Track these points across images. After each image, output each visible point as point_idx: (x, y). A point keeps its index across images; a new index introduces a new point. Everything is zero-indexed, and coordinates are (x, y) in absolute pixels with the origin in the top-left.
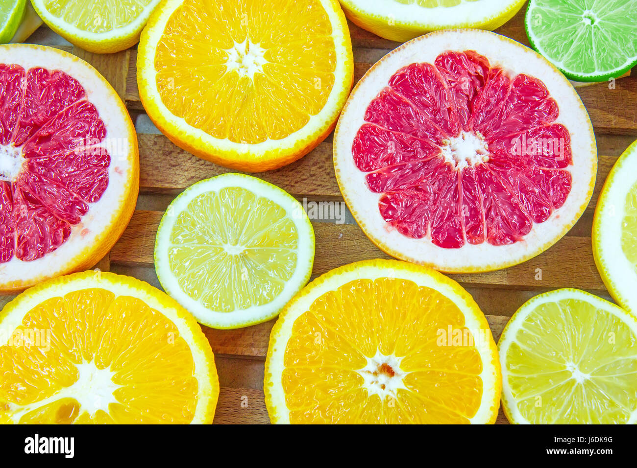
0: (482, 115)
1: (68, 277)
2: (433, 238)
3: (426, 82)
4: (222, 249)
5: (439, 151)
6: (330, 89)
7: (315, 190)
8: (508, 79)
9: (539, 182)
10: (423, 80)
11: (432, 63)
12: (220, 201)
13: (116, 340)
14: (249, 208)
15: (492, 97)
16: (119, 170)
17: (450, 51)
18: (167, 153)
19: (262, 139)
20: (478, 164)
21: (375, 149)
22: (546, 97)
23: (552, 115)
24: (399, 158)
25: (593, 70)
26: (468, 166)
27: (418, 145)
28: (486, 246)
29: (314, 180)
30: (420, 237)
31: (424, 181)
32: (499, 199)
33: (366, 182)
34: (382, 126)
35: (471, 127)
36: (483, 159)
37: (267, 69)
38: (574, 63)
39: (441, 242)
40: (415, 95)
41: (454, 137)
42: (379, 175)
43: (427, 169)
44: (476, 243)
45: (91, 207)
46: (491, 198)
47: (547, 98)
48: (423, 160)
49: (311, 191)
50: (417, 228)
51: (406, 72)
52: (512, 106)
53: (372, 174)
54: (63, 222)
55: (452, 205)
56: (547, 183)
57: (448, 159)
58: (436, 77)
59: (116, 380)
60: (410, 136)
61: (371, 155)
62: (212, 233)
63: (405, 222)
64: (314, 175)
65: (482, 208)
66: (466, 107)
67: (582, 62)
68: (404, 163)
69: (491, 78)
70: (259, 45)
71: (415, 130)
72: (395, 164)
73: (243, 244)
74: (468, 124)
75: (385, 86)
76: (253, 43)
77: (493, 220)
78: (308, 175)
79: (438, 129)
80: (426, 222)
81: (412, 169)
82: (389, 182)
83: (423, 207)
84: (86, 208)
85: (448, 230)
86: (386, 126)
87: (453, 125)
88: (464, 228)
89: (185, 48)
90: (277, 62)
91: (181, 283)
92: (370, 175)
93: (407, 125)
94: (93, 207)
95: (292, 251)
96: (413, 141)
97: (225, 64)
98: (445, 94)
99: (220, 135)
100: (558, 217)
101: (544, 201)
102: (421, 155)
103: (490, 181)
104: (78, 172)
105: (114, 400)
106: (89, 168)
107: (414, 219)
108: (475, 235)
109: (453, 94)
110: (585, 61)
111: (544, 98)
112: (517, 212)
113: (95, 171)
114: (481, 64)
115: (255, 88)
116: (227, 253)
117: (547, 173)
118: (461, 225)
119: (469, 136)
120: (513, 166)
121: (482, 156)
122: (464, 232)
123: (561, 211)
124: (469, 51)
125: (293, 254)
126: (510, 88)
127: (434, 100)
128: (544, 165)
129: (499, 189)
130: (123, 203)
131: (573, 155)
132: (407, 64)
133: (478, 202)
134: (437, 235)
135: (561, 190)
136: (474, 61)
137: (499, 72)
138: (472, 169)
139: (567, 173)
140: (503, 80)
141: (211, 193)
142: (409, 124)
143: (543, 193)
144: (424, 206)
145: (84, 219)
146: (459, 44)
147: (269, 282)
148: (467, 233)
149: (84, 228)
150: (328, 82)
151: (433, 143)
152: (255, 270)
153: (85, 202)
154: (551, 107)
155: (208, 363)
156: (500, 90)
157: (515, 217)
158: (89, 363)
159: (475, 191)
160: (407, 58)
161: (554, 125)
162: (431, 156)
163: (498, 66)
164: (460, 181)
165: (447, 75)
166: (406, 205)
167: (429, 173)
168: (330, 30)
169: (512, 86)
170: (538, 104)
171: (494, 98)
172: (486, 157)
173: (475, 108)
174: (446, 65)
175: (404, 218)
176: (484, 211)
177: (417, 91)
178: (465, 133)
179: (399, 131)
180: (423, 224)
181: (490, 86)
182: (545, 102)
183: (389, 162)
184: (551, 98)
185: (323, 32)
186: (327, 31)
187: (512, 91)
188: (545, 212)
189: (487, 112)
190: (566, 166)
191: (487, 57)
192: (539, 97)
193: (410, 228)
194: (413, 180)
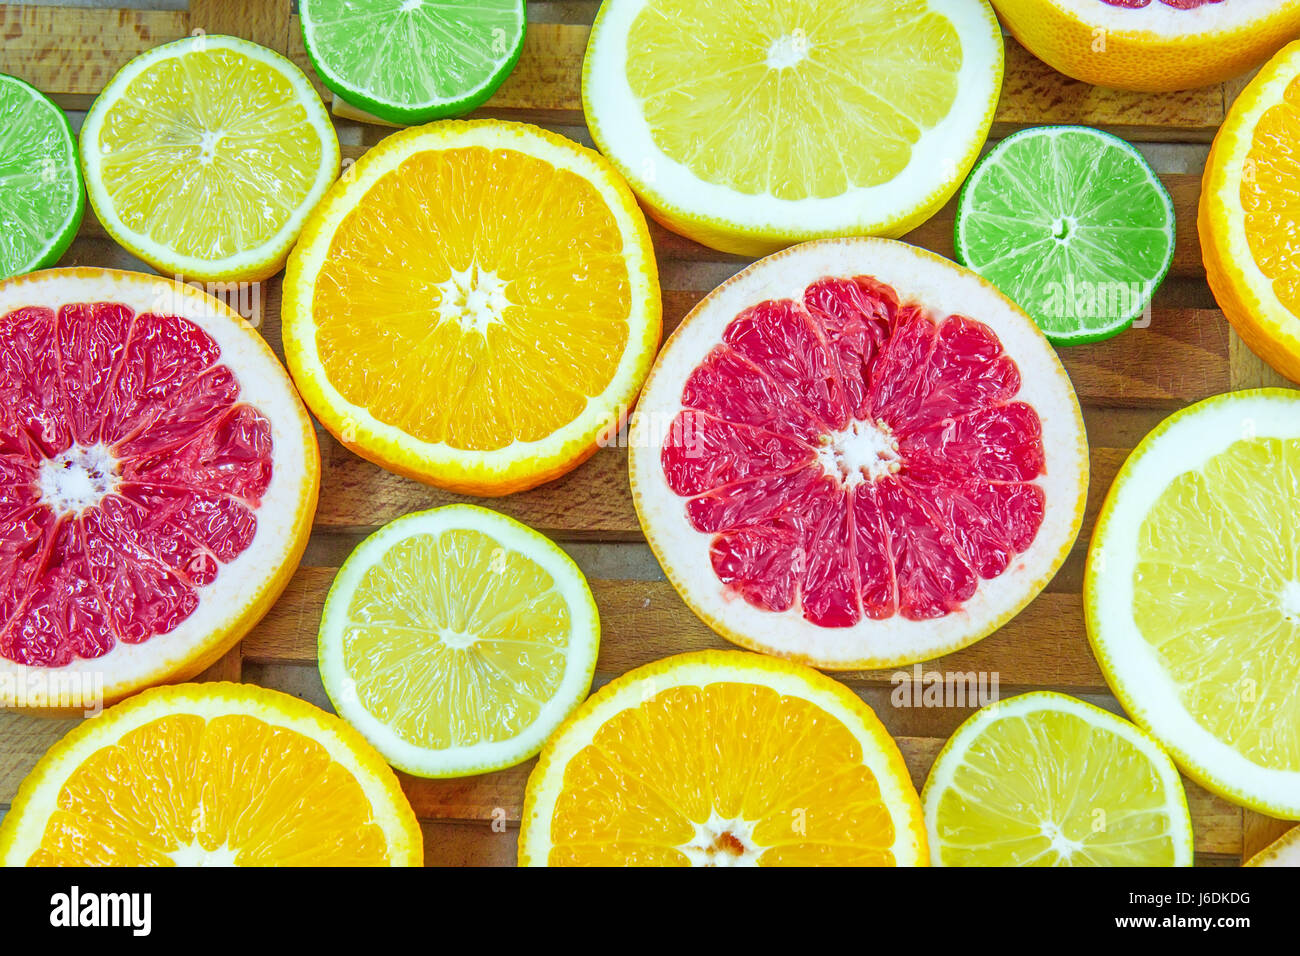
0: (888, 390)
2: (806, 610)
3: (788, 334)
4: (438, 638)
5: (813, 455)
6: (622, 349)
7: (600, 521)
8: (931, 323)
9: (988, 505)
10: (783, 330)
11: (799, 298)
13: (225, 794)
14: (490, 568)
15: (904, 356)
17: (828, 277)
19: (505, 442)
20: (882, 478)
22: (998, 355)
23: (1009, 387)
24: (743, 470)
26: (863, 482)
27: (775, 445)
28: (897, 621)
29: (597, 504)
30: (783, 608)
31: (789, 509)
32: (918, 538)
33: (688, 514)
34: (713, 413)
35: (869, 412)
36: (889, 468)
37: (509, 317)
39: (820, 617)
40: (769, 357)
41: (840, 430)
42: (710, 501)
43: (793, 488)
44: (881, 617)
46: (906, 536)
47: (1000, 357)
48: (785, 473)
49: (593, 524)
50: (778, 593)
51: (753, 317)
52: (938, 372)
53: (697, 500)
55: (838, 551)
56: (1002, 508)
57: (829, 470)
58: (806, 325)
60: (762, 430)
62: (423, 609)
63: (757, 584)
64: (598, 495)
65: (891, 555)
66: (859, 375)
68: (752, 478)
69: (902, 324)
70: (494, 274)
71: (770, 420)
72: (737, 481)
73: (474, 632)
74: (863, 406)
75: (717, 343)
76: (484, 270)
77: (908, 576)
78: (587, 494)
79: (811, 416)
80: (793, 582)
81: (766, 489)
82: (727, 513)
83: (786, 555)
85: (831, 596)
86: (719, 414)
87: (836, 408)
88: (858, 591)
89: (366, 282)
90: (529, 304)
91: (361, 692)
92: (695, 502)
93: (756, 410)
95: (558, 651)
96: (767, 438)
97: (436, 310)
98: (822, 355)
99: (431, 435)
100: (1021, 567)
101: (997, 539)
102: (782, 464)
103: (901, 508)
107: (772, 577)
108: (878, 605)
109: (835, 354)
111: (994, 356)
112: (950, 560)
114: (884, 298)
115: (489, 351)
116: (445, 645)
117: (1001, 489)
118: (853, 586)
119: (864, 427)
120: (942, 479)
121: (888, 462)
122: (859, 598)
123: (1027, 557)
124: (863, 276)
125: (560, 656)
126: (935, 341)
127: (803, 365)
128: (997, 476)
129: (918, 520)
131: (1046, 457)
132: (755, 302)
133: (882, 545)
134: (812, 604)
135: (1027, 519)
136: (872, 293)
137: (914, 313)
138: (871, 487)
139: (1036, 488)
140: (922, 326)
142: (759, 410)
143: (994, 526)
144: (789, 555)
146: (844, 264)
148: (865, 599)
150: (618, 337)
151: (802, 440)
154: (1007, 373)
156: (918, 345)
157: (948, 569)
158: (189, 845)
159: (877, 524)
160: (754, 292)
161: (1012, 404)
162: (799, 466)
163: (914, 301)
164: (850, 507)
165: (824, 321)
166: (758, 552)
167: (796, 496)
168: (619, 245)
169: (938, 338)
170: (984, 368)
171: (908, 359)
172: (895, 463)
173: (875, 378)
174: (822, 302)
175: (755, 577)
176: (893, 561)
177: (773, 351)
178: (858, 423)
179: (743, 423)
180: (788, 585)
181: (900, 337)
182: (997, 365)
183: (727, 478)
184: (1005, 357)
185: (607, 248)
186: (613, 245)
187: (939, 347)
188: (999, 558)
189: (896, 384)
190: (1033, 476)
191: (893, 286)
192: (986, 356)
193: (765, 593)
194: (768, 509)
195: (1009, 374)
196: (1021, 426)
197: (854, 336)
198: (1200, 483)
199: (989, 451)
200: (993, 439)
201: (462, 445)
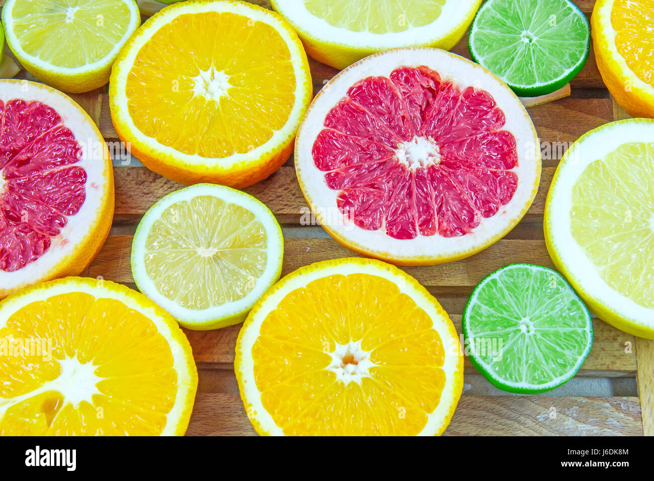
0: (435, 122)
1: (49, 283)
2: (387, 230)
3: (382, 93)
4: (195, 253)
5: (394, 153)
6: (291, 107)
8: (458, 91)
9: (487, 181)
10: (379, 90)
11: (388, 76)
12: (192, 209)
13: (96, 337)
14: (219, 214)
15: (443, 106)
16: (95, 186)
17: (404, 66)
18: (140, 183)
19: (230, 154)
20: (430, 165)
21: (334, 151)
22: (494, 107)
23: (499, 123)
24: (356, 159)
25: (535, 82)
26: (420, 167)
27: (373, 148)
28: (437, 237)
30: (375, 229)
31: (380, 179)
32: (449, 195)
33: (325, 181)
34: (341, 131)
35: (424, 133)
36: (434, 161)
37: (231, 92)
38: (516, 76)
39: (395, 234)
40: (371, 104)
41: (408, 141)
42: (337, 174)
43: (382, 169)
44: (428, 235)
45: (70, 220)
46: (442, 195)
47: (495, 108)
48: (378, 161)
50: (373, 221)
51: (363, 84)
52: (461, 114)
54: (43, 235)
55: (406, 201)
56: (494, 183)
57: (402, 161)
58: (391, 89)
59: (98, 373)
60: (366, 140)
61: (329, 156)
62: (185, 238)
63: (361, 215)
65: (434, 203)
66: (419, 115)
67: (523, 76)
68: (360, 164)
69: (443, 90)
70: (223, 72)
71: (371, 135)
72: (352, 165)
73: (215, 247)
74: (421, 129)
75: (344, 96)
76: (217, 70)
77: (443, 215)
79: (393, 134)
80: (381, 215)
81: (368, 169)
82: (346, 181)
83: (377, 202)
84: (65, 221)
85: (401, 223)
86: (344, 132)
87: (407, 130)
88: (416, 222)
90: (241, 86)
91: (158, 286)
92: (329, 174)
93: (363, 130)
94: (71, 220)
95: (261, 250)
96: (369, 144)
97: (192, 90)
98: (399, 104)
99: (190, 150)
100: (504, 212)
101: (492, 198)
102: (377, 156)
103: (442, 179)
104: (57, 189)
105: (97, 391)
106: (67, 185)
107: (370, 212)
108: (427, 227)
109: (406, 104)
110: (526, 75)
111: (491, 107)
112: (466, 207)
113: (73, 187)
114: (433, 79)
115: (221, 109)
116: (200, 256)
117: (494, 173)
118: (413, 219)
119: (421, 140)
120: (462, 167)
121: (434, 158)
122: (417, 225)
123: (508, 207)
124: (422, 66)
125: (263, 253)
126: (460, 99)
127: (389, 108)
128: (492, 166)
129: (450, 187)
130: (100, 215)
131: (519, 158)
132: (364, 77)
133: (429, 199)
134: (391, 227)
135: (508, 188)
136: (427, 76)
137: (449, 85)
138: (424, 169)
139: (513, 174)
140: (453, 92)
141: (183, 202)
142: (366, 130)
143: (490, 191)
144: (379, 202)
145: (63, 231)
146: (412, 61)
147: (241, 279)
148: (420, 226)
149: (63, 239)
150: (290, 101)
151: (388, 147)
152: (228, 269)
153: (64, 216)
154: (498, 116)
155: (186, 356)
156: (450, 101)
157: (464, 211)
158: (72, 358)
159: (427, 188)
160: (364, 72)
161: (500, 132)
162: (386, 158)
163: (449, 80)
164: (413, 179)
165: (401, 87)
166: (362, 201)
167: (384, 173)
168: (289, 56)
169: (461, 97)
170: (487, 113)
171: (445, 107)
172: (438, 159)
173: (428, 116)
174: (400, 78)
175: (360, 213)
176: (436, 207)
177: (373, 101)
178: (418, 138)
179: (356, 136)
180: (378, 217)
181: (441, 97)
182: (493, 112)
183: (347, 164)
184: (498, 108)
185: (283, 59)
186: (286, 57)
187: (462, 101)
188: (493, 208)
189: (439, 119)
190: (512, 167)
191: (438, 72)
192: (488, 107)
193: (366, 220)
194: (369, 178)
195: (499, 117)
196: (505, 142)
197: (417, 95)
198: (603, 166)
199: (488, 154)
200: (490, 148)
201: (206, 155)
